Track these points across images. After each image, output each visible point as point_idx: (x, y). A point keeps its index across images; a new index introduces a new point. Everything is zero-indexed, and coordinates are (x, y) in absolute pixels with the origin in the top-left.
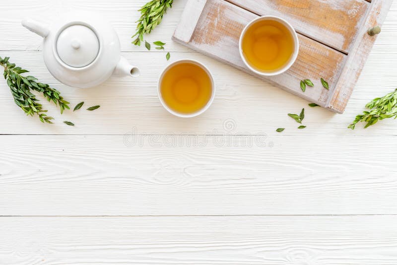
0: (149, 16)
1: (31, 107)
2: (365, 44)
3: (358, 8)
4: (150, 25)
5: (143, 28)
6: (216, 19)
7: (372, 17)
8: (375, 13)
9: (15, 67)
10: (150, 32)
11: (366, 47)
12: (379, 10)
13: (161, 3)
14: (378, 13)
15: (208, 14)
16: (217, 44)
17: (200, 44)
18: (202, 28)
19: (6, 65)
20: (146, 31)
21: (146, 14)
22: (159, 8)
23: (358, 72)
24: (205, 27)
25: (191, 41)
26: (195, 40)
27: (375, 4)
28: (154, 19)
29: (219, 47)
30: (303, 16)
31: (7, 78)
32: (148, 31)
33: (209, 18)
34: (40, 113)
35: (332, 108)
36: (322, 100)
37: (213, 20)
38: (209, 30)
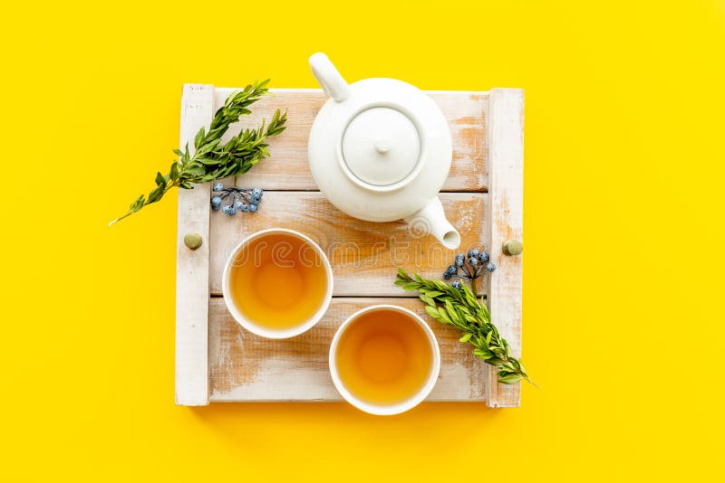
2: (508, 274)
3: (470, 211)
6: (239, 335)
7: (500, 223)
8: (502, 215)
11: (510, 277)
12: (507, 205)
14: (507, 212)
15: (221, 335)
16: (259, 378)
17: (230, 390)
18: (222, 361)
23: (516, 325)
24: (226, 358)
25: (211, 392)
26: (218, 389)
27: (496, 198)
29: (264, 381)
30: (383, 267)
33: (226, 340)
35: (498, 406)
36: (477, 394)
37: (235, 341)
38: (234, 360)
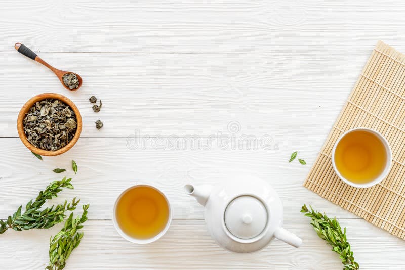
0: (328, 227)
1: (58, 216)
4: (318, 225)
5: (318, 219)
9: (12, 216)
10: (312, 224)
13: (338, 241)
19: (7, 226)
20: (314, 220)
21: (330, 224)
22: (334, 238)
28: (324, 231)
31: (22, 229)
32: (313, 222)
34: (66, 208)
